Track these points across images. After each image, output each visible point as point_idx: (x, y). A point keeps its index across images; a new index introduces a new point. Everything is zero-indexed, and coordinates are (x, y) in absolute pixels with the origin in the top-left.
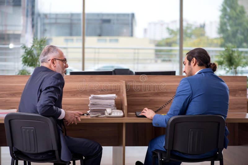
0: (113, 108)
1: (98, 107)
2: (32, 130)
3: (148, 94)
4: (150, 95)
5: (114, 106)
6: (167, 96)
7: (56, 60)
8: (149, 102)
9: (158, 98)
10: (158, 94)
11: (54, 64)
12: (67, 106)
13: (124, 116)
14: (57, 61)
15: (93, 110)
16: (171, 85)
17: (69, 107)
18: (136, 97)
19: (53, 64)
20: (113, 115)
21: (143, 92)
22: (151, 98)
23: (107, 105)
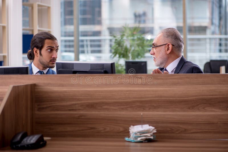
3: (77, 106)
4: (80, 108)
6: (108, 109)
9: (93, 112)
10: (92, 106)
16: (115, 91)
18: (58, 110)
21: (69, 103)
22: (82, 112)
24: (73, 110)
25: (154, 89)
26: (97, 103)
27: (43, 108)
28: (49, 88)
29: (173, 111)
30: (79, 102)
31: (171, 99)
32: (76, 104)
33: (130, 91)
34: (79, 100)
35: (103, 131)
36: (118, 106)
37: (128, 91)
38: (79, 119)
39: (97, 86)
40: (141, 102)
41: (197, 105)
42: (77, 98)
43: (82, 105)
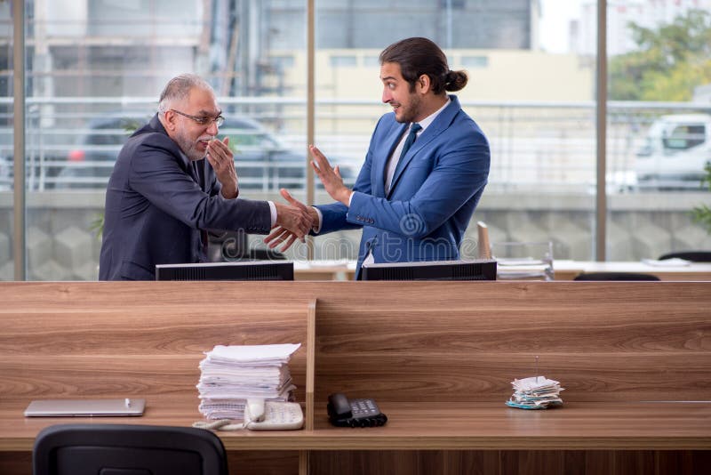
0: (272, 394)
1: (228, 391)
3: (400, 341)
4: (406, 346)
5: (279, 390)
6: (460, 348)
7: (178, 114)
8: (404, 368)
9: (432, 354)
10: (431, 342)
12: (142, 380)
13: (302, 428)
14: (181, 118)
15: (214, 400)
16: (476, 314)
17: (150, 382)
18: (362, 350)
19: (171, 124)
20: (268, 423)
21: (384, 337)
22: (410, 354)
23: (256, 386)
24: (397, 350)
25: (550, 309)
26: (440, 337)
27: (333, 346)
28: (342, 306)
29: (585, 350)
30: (405, 335)
31: (582, 327)
32: (398, 339)
33: (504, 313)
34: (404, 330)
35: (451, 390)
36: (480, 341)
37: (499, 313)
38: (405, 366)
39: (441, 304)
40: (525, 333)
41: (629, 339)
42: (401, 326)
43: (410, 340)
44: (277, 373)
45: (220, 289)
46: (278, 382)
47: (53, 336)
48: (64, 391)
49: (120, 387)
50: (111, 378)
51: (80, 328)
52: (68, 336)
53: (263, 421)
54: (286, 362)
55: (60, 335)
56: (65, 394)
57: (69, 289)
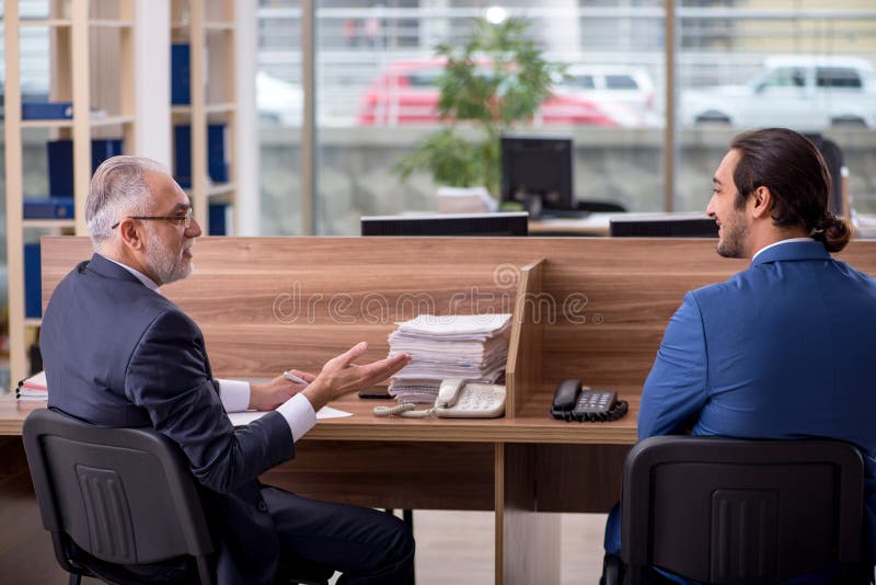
0: (474, 374)
1: (421, 370)
2: (110, 481)
3: (647, 312)
4: (656, 317)
5: (482, 369)
7: (143, 222)
11: (137, 239)
13: (501, 415)
14: (148, 225)
15: (404, 380)
19: (133, 240)
20: (459, 409)
21: (627, 306)
23: (455, 364)
24: (637, 321)
28: (576, 269)
30: (652, 304)
32: (643, 308)
34: (651, 298)
39: (696, 267)
42: (648, 293)
44: (480, 348)
45: (429, 246)
46: (480, 360)
47: (231, 301)
48: (245, 367)
49: (310, 363)
50: (300, 353)
51: (264, 292)
52: (249, 301)
53: (453, 406)
54: (490, 336)
55: (240, 301)
56: (247, 372)
57: (251, 246)
